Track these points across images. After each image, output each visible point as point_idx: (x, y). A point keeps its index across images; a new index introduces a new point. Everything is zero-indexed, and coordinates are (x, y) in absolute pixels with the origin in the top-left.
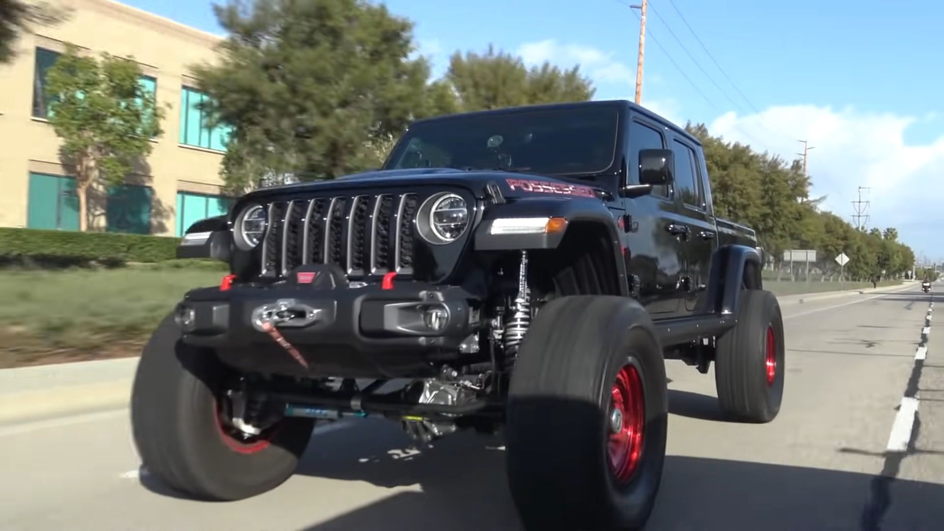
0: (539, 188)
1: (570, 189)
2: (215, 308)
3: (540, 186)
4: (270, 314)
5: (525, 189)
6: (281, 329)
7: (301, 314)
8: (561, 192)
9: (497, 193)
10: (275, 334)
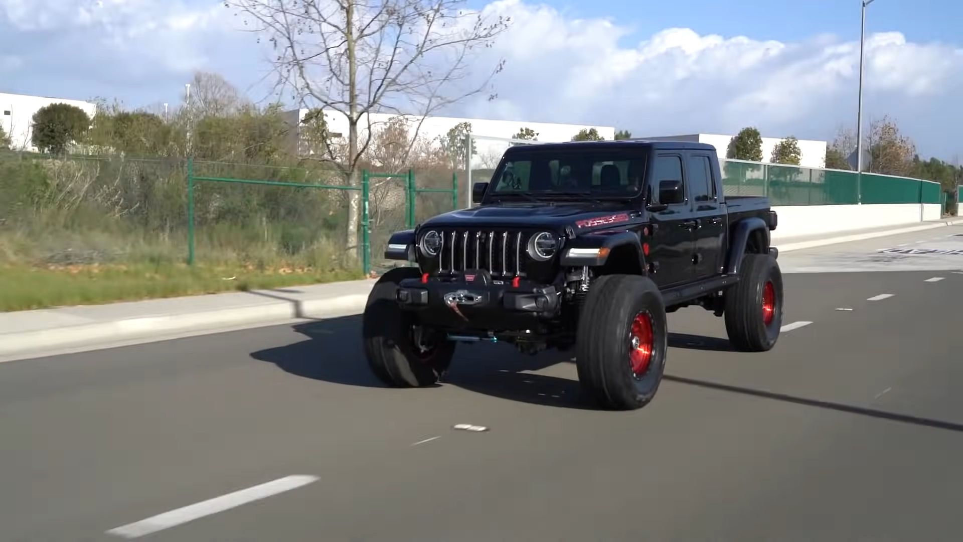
0: (594, 223)
1: (613, 219)
2: (422, 293)
3: (595, 222)
4: (454, 298)
5: (586, 226)
6: (459, 306)
7: (471, 299)
8: (607, 223)
9: (571, 232)
10: (456, 309)
